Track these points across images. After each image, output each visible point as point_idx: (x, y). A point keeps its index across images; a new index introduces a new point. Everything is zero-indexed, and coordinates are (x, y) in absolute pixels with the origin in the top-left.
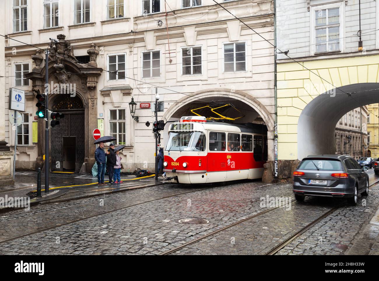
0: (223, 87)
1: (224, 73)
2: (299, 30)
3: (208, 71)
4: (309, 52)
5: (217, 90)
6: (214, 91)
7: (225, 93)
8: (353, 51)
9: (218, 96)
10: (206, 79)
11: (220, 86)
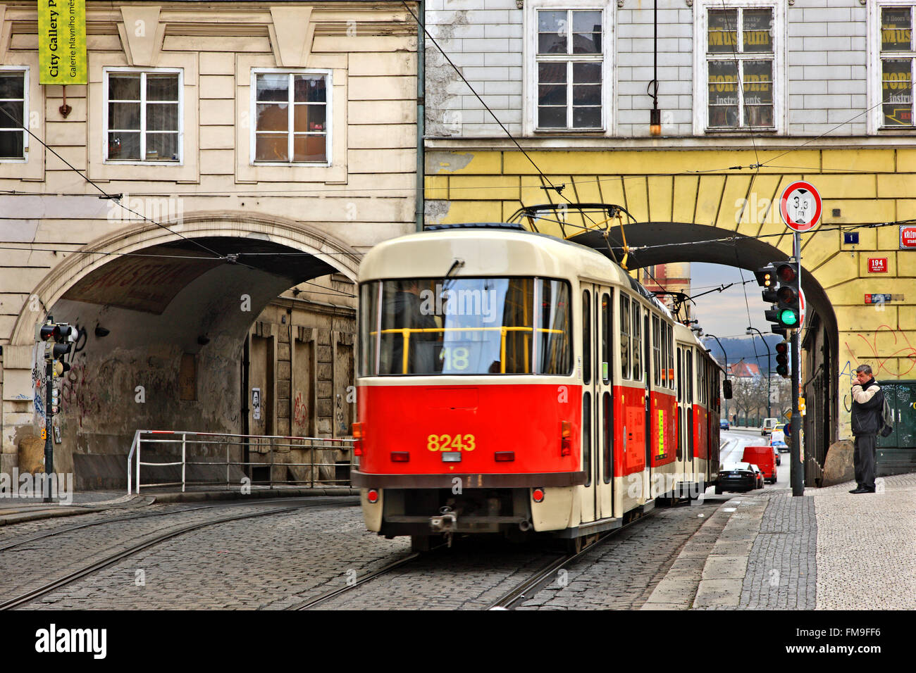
0: (251, 207)
1: (256, 164)
2: (491, 59)
3: (199, 155)
4: (521, 123)
5: (233, 216)
6: (220, 220)
7: (257, 228)
8: (636, 135)
9: (235, 234)
10: (195, 178)
11: (243, 204)
